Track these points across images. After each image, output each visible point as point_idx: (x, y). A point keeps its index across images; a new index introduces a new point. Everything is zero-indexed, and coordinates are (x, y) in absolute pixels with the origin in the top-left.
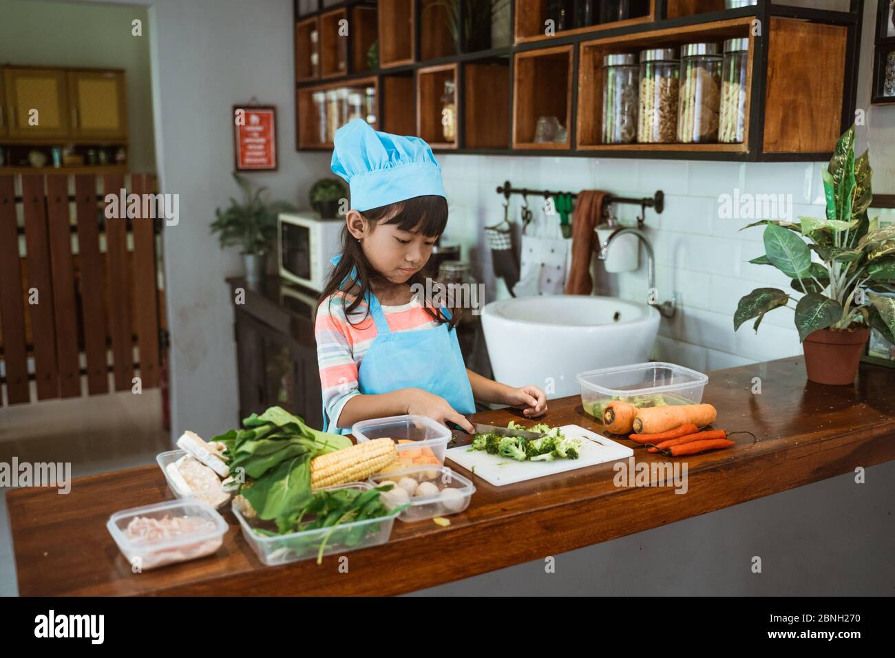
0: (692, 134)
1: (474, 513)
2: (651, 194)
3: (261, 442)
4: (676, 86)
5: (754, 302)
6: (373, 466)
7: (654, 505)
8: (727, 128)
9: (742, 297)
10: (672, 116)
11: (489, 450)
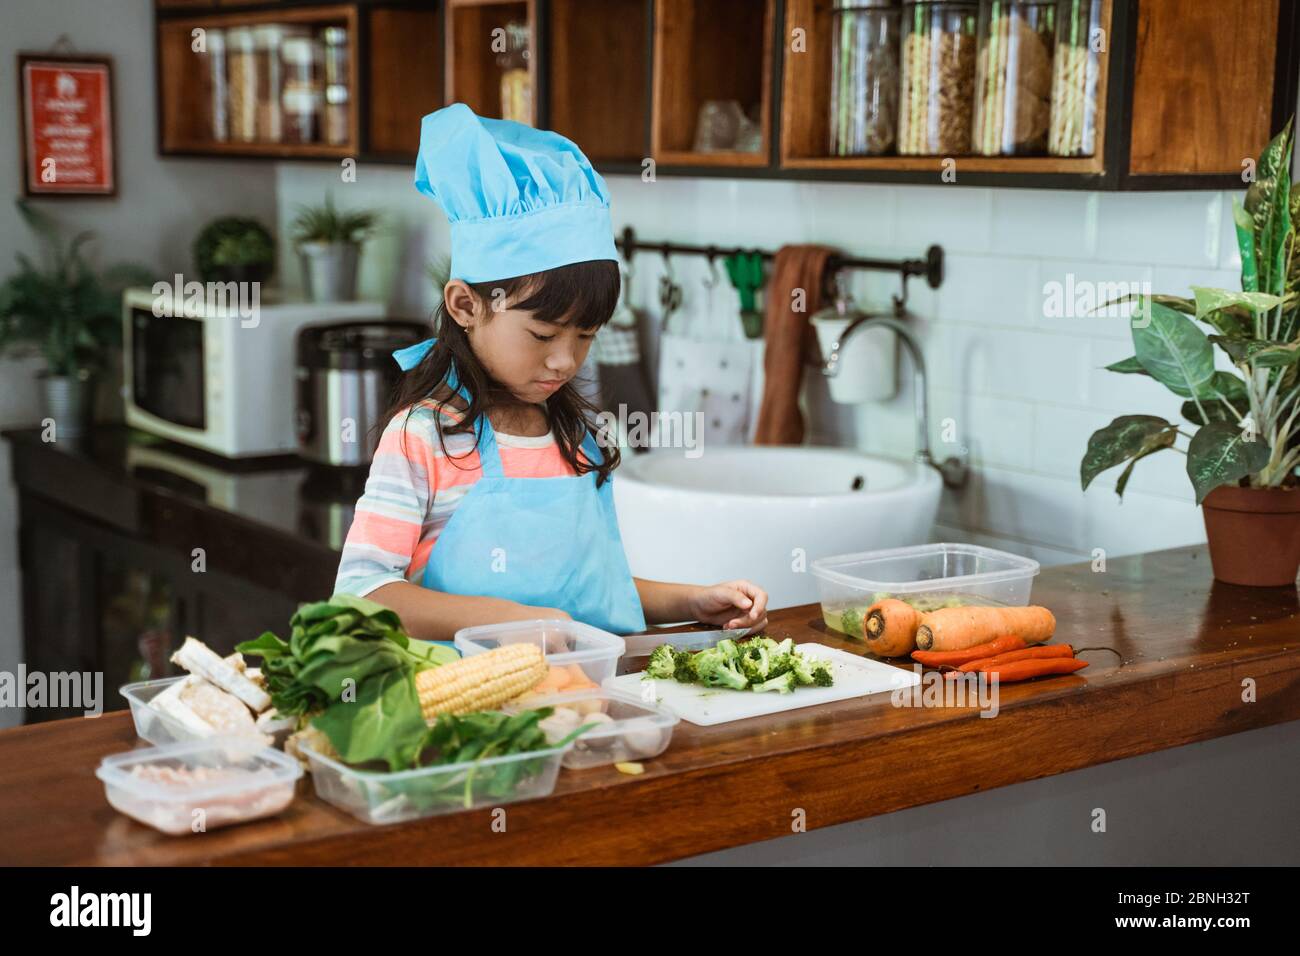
0: (1001, 140)
1: (676, 758)
2: (918, 252)
3: (345, 638)
4: (971, 51)
5: (1115, 439)
7: (959, 758)
8: (1064, 128)
9: (1094, 431)
10: (963, 104)
11: (680, 677)
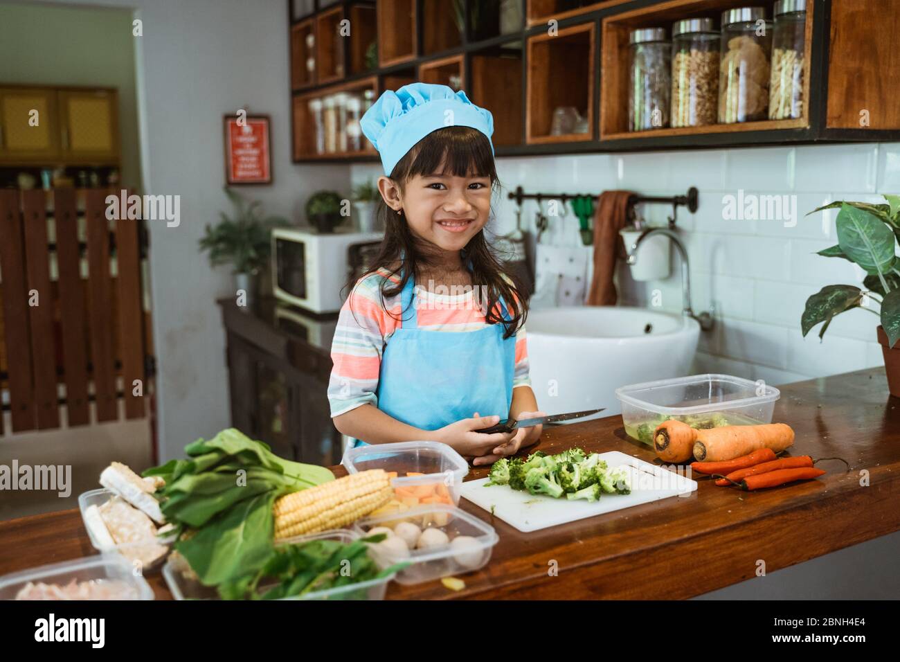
0: (737, 113)
1: (497, 571)
2: (683, 191)
3: (204, 476)
4: (716, 62)
5: (826, 301)
6: (360, 507)
7: (731, 555)
8: (779, 103)
9: (810, 295)
10: (711, 95)
11: (513, 485)
